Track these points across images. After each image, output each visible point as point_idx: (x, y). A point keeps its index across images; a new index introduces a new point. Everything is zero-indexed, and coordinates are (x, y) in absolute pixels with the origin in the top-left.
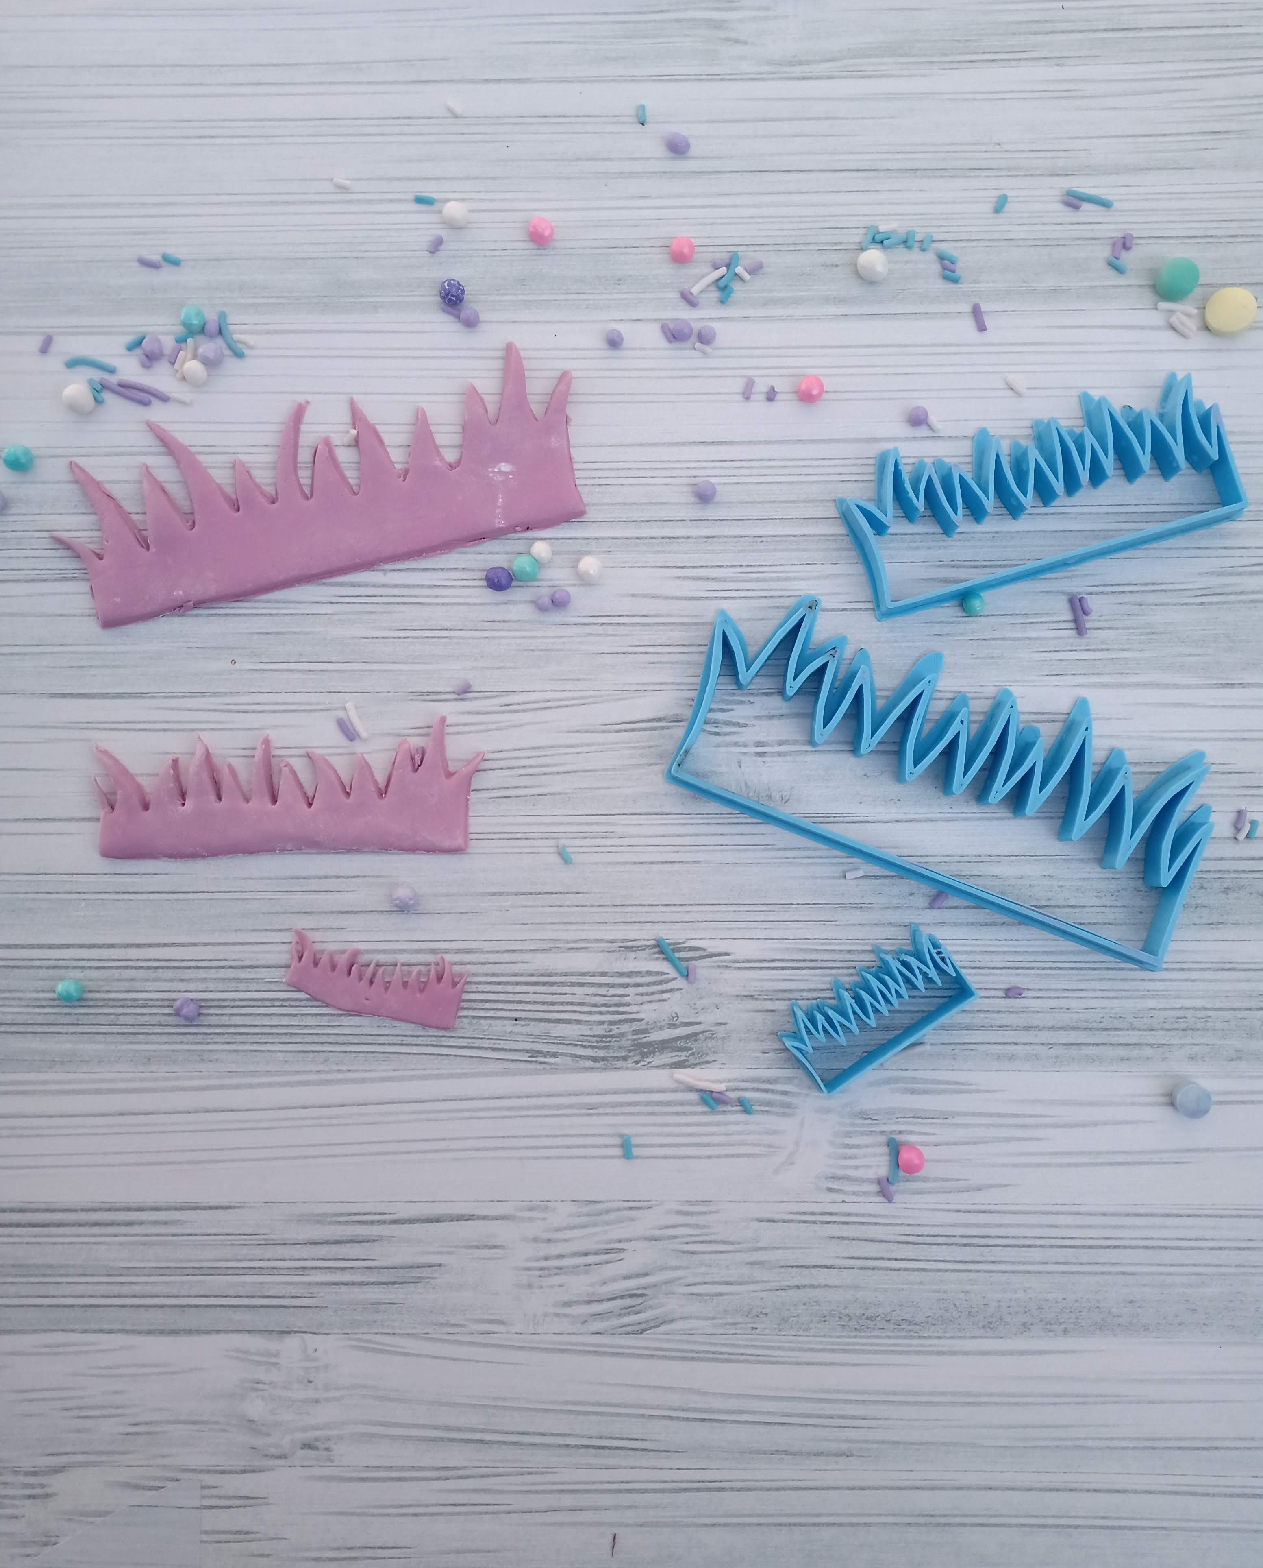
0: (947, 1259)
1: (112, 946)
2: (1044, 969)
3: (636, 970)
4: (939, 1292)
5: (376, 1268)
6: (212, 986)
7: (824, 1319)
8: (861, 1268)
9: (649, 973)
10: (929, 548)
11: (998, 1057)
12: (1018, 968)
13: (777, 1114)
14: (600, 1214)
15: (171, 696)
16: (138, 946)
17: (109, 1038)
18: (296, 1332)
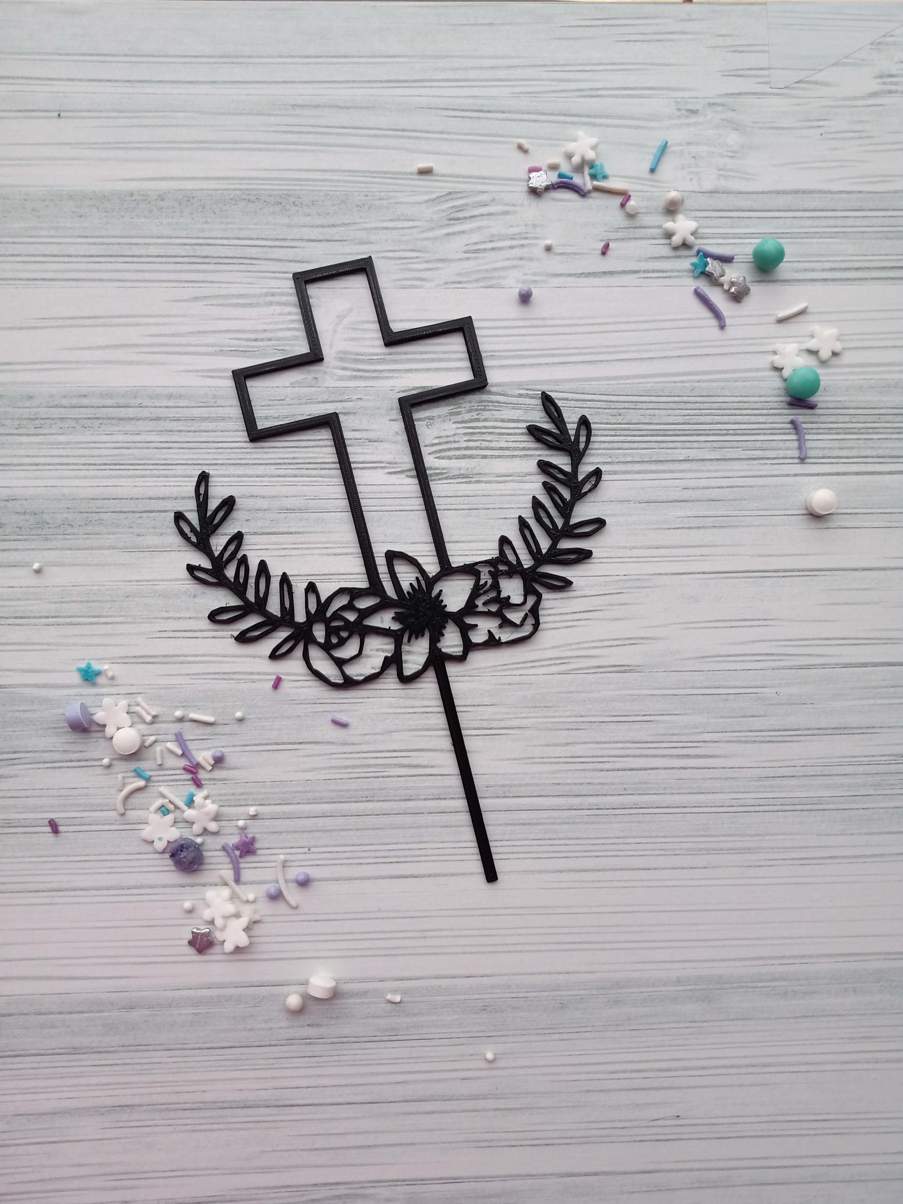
0: (220, 247)
1: (857, 474)
2: (145, 464)
3: (459, 460)
4: (227, 223)
5: (649, 238)
6: (781, 444)
7: (314, 203)
8: (286, 240)
9: (449, 458)
10: (233, 794)
11: (181, 397)
12: (165, 464)
13: (350, 353)
14: (483, 279)
15: (824, 666)
16: (838, 474)
17: (855, 405)
18: (706, 192)
